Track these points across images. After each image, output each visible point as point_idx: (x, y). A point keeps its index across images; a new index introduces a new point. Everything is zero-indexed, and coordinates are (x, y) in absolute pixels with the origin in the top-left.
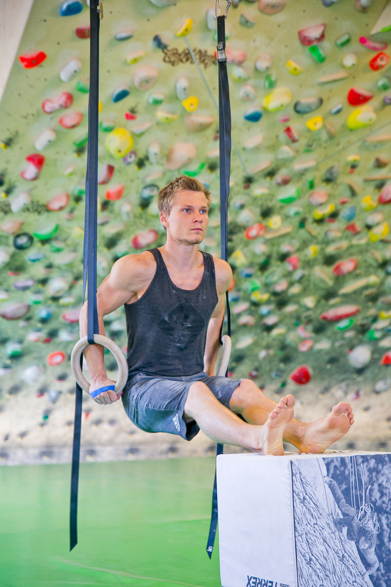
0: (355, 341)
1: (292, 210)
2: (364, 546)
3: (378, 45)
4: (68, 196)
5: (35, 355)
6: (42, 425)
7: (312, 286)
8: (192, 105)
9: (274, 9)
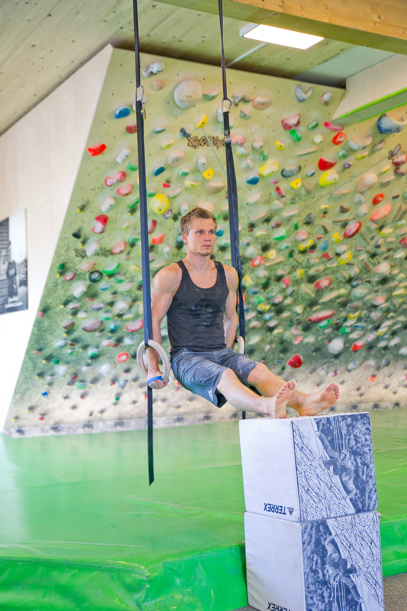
0: (332, 335)
1: (283, 245)
2: (345, 478)
3: (338, 128)
4: (125, 243)
5: (107, 356)
6: (115, 404)
7: (300, 298)
8: (209, 175)
9: (263, 105)
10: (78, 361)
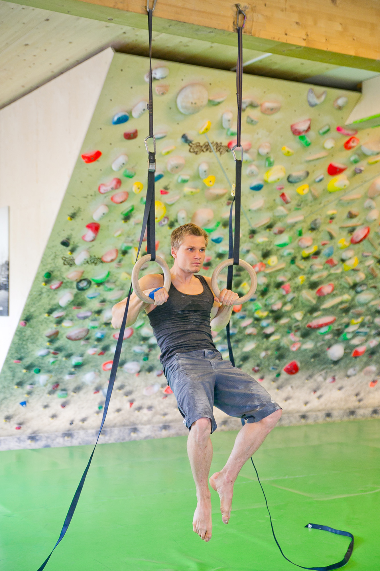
0: (333, 341)
1: (286, 252)
3: (350, 132)
4: (117, 251)
5: (91, 364)
6: (98, 412)
7: (300, 304)
8: (210, 182)
9: (272, 111)
10: (60, 370)
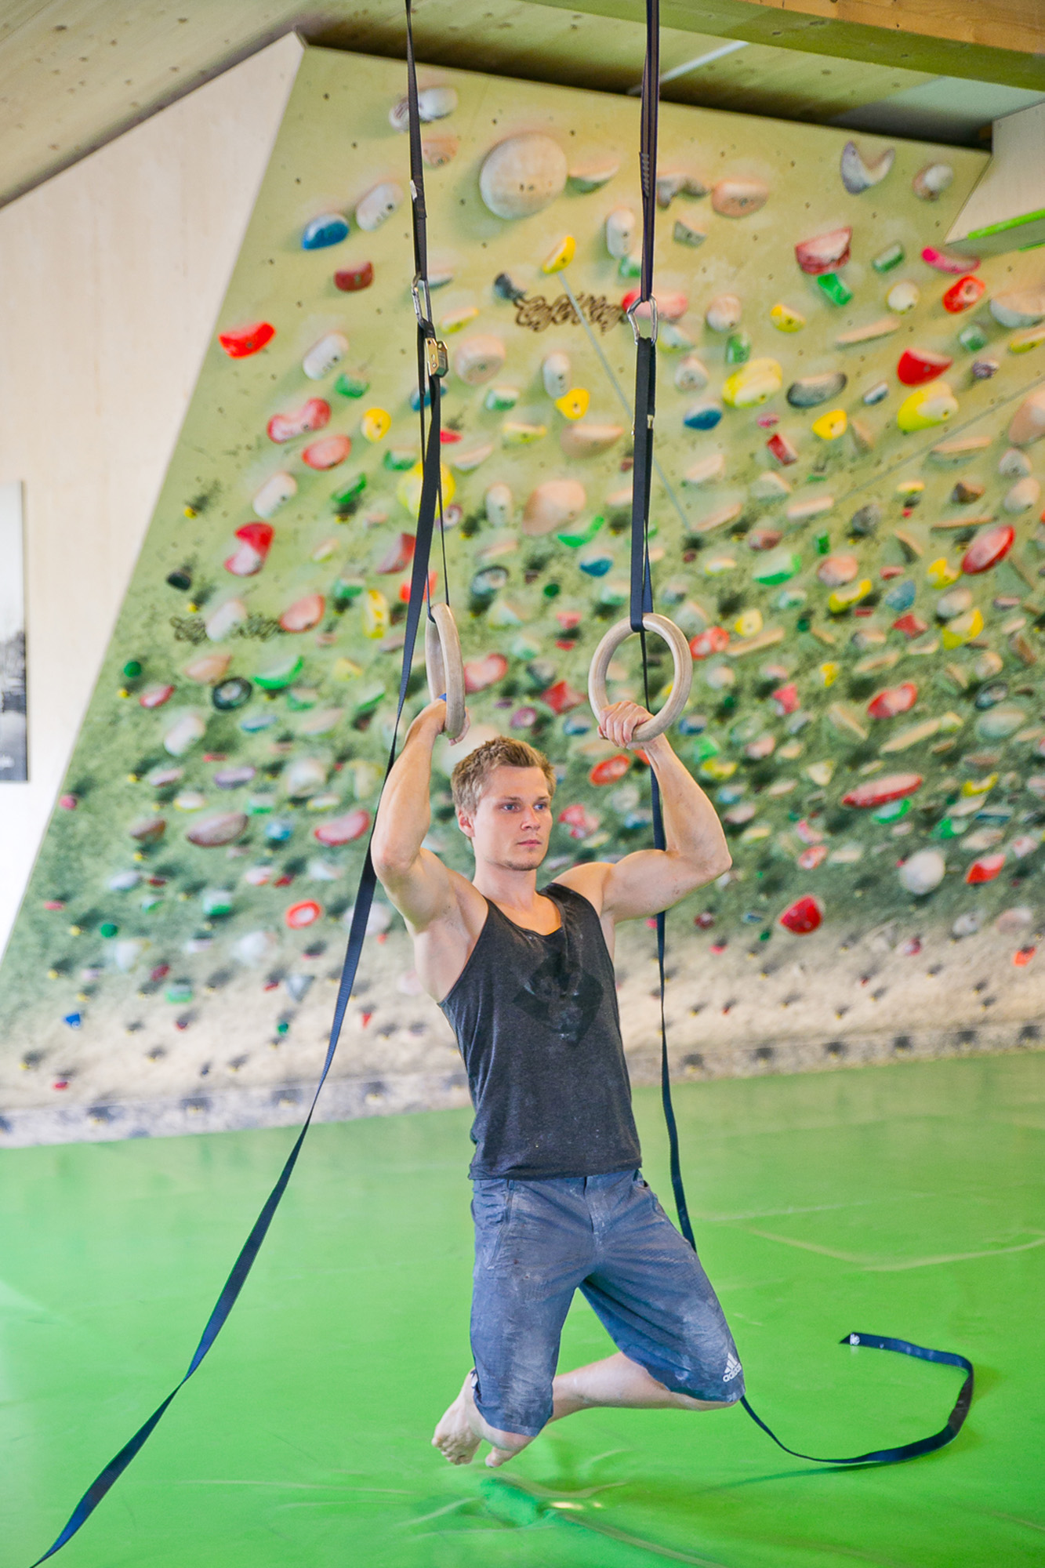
0: (913, 842)
1: (784, 597)
3: (960, 264)
4: (322, 601)
5: (257, 910)
6: (276, 1042)
7: (824, 740)
8: (576, 405)
9: (745, 205)
10: (172, 928)
